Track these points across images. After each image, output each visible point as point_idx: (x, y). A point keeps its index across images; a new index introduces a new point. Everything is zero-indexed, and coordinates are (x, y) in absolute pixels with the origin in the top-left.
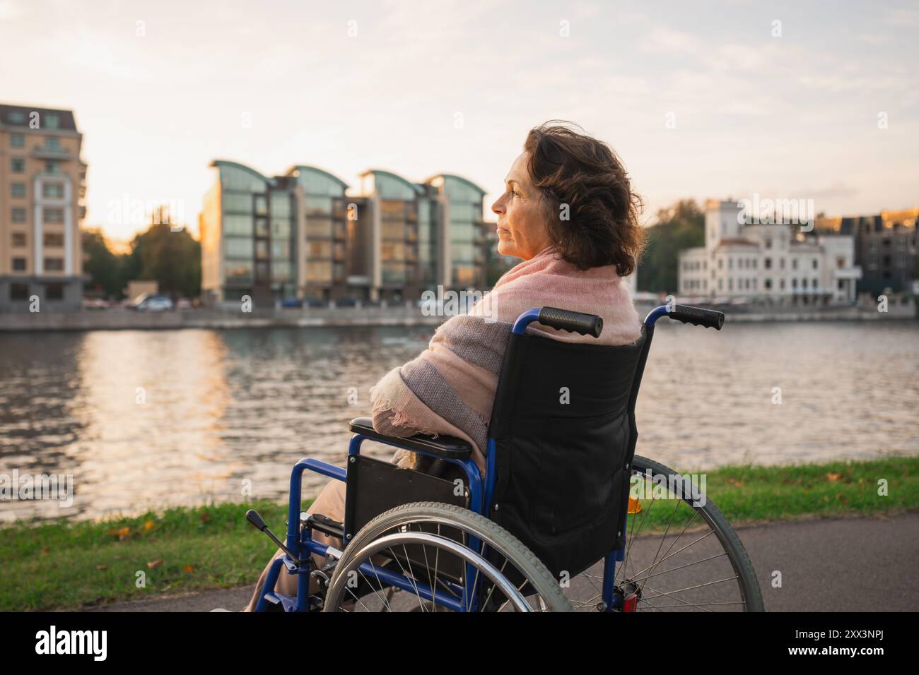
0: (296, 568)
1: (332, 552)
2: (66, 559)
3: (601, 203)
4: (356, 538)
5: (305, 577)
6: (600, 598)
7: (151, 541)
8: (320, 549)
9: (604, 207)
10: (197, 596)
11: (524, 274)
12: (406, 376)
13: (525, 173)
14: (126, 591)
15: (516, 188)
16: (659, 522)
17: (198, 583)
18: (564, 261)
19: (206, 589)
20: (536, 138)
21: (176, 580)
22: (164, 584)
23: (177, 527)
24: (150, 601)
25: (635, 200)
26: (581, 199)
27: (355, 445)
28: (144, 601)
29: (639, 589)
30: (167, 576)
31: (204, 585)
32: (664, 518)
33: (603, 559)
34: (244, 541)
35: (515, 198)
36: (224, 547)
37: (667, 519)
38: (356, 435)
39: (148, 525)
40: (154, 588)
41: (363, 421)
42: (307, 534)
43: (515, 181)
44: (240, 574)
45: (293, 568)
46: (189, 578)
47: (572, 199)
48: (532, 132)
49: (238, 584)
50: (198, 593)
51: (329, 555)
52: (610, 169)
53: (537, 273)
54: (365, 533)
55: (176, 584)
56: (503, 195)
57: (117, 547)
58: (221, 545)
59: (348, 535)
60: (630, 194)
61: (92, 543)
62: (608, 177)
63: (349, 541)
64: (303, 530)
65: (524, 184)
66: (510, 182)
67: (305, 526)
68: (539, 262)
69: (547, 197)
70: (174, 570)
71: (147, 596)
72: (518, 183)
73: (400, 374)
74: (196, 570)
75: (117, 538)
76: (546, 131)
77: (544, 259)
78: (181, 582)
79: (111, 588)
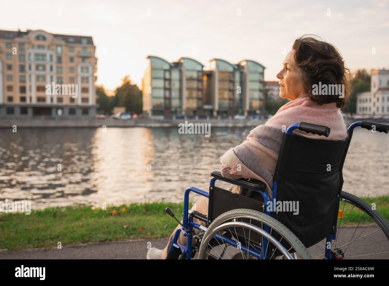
0: (186, 234)
1: (202, 228)
2: (92, 222)
3: (330, 73)
4: (213, 223)
5: (190, 238)
6: (324, 256)
7: (125, 217)
8: (197, 226)
9: (331, 75)
10: (144, 241)
11: (292, 106)
12: (236, 152)
13: (293, 60)
14: (116, 237)
15: (288, 67)
16: (349, 220)
17: (144, 236)
18: (311, 100)
19: (148, 238)
20: (299, 43)
21: (135, 234)
22: (131, 235)
23: (135, 211)
24: (125, 242)
25: (347, 71)
26: (320, 71)
27: (213, 182)
28: (123, 242)
29: (343, 253)
30: (132, 232)
31: (147, 236)
32: (352, 219)
33: (326, 238)
34: (162, 219)
35: (288, 72)
36: (154, 221)
37: (353, 219)
38: (213, 177)
39: (124, 210)
40: (127, 236)
41: (217, 172)
42: (191, 219)
43: (288, 64)
44: (161, 233)
45: (185, 233)
46: (140, 233)
47: (316, 71)
48: (297, 41)
49: (160, 237)
50: (144, 240)
51: (201, 229)
52: (334, 57)
53: (298, 106)
54: (217, 221)
55: (135, 235)
56: (282, 70)
57: (112, 219)
58: (152, 220)
59: (209, 221)
60: (344, 68)
61: (102, 216)
62: (334, 61)
63: (210, 223)
64: (190, 217)
65: (292, 65)
66: (286, 64)
67: (190, 216)
68: (299, 101)
69: (303, 70)
70: (134, 229)
71: (124, 240)
72: (289, 64)
73: (234, 151)
74: (143, 230)
75: (111, 214)
76: (303, 40)
77: (302, 100)
78: (137, 235)
79: (110, 235)
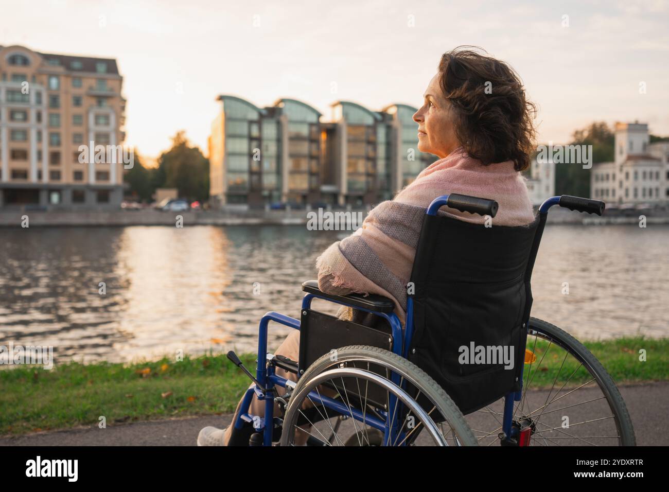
0: (263, 396)
1: (290, 384)
2: (105, 389)
3: (499, 110)
4: (307, 372)
5: (270, 403)
6: (501, 430)
7: (165, 379)
8: (280, 381)
9: (501, 113)
10: (197, 419)
11: (438, 169)
12: (343, 248)
13: (438, 88)
14: (146, 413)
15: (431, 99)
16: (561, 378)
17: (197, 410)
18: (471, 158)
19: (204, 414)
20: (447, 60)
21: (180, 407)
22: (173, 410)
23: (185, 370)
24: (163, 421)
25: (529, 107)
26: (482, 107)
27: (307, 303)
28: (158, 421)
29: (533, 424)
30: (175, 404)
31: (201, 412)
32: (565, 375)
33: (504, 398)
34: (233, 382)
35: (431, 109)
36: (218, 385)
37: (568, 377)
38: (307, 294)
39: (164, 367)
40: (166, 412)
41: (312, 283)
42: (272, 369)
43: (431, 95)
44: (229, 405)
45: (262, 395)
46: (191, 406)
47: (474, 107)
48: (445, 56)
49: (227, 412)
50: (197, 417)
51: (287, 386)
52: (508, 82)
53: (448, 169)
54: (313, 368)
55: (181, 410)
56: (423, 107)
57: (141, 383)
58: (215, 383)
59: (301, 371)
60: (525, 102)
61: (123, 379)
62: (505, 89)
63: (301, 375)
64: (269, 367)
65: (438, 97)
66: (427, 96)
67: (270, 364)
68: (451, 160)
69: (455, 106)
70: (181, 400)
71: (161, 417)
72: (433, 96)
73: (339, 246)
74: (196, 401)
75: (141, 376)
76: (456, 55)
77: (455, 158)
78: (185, 408)
79: (135, 410)
